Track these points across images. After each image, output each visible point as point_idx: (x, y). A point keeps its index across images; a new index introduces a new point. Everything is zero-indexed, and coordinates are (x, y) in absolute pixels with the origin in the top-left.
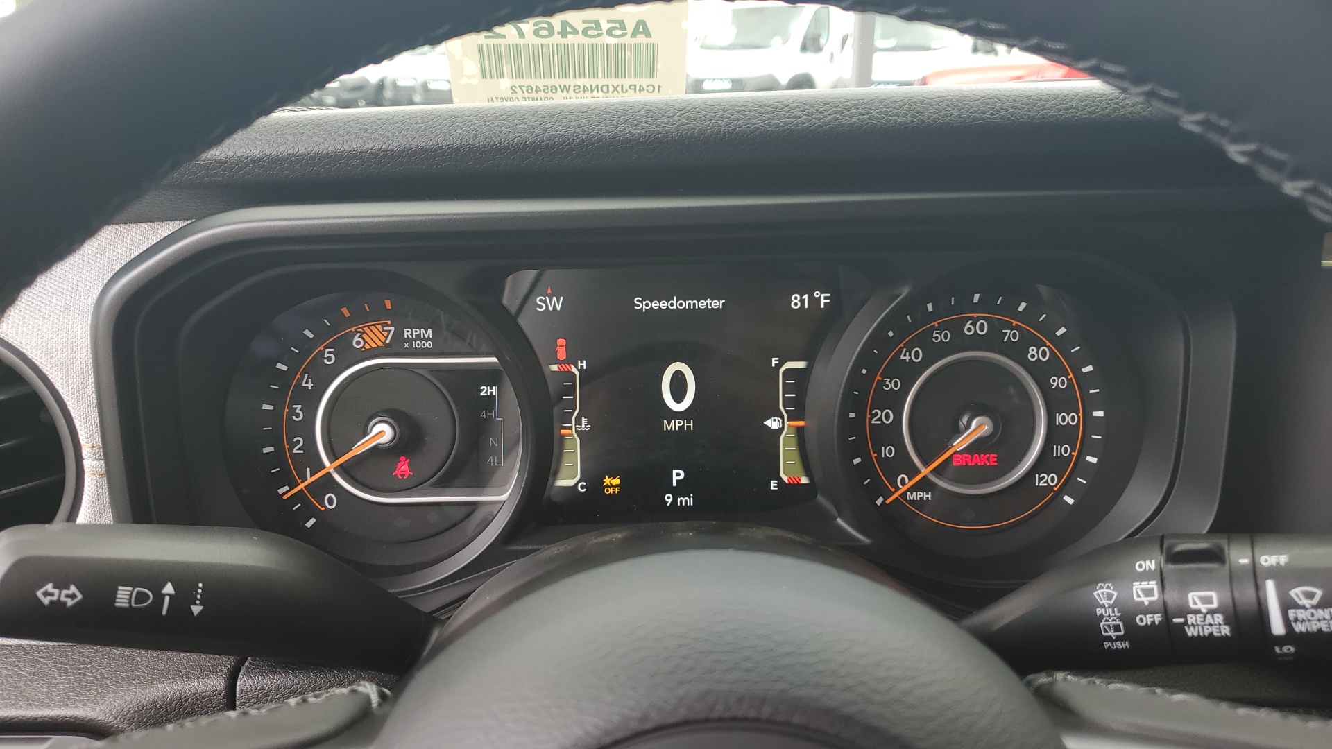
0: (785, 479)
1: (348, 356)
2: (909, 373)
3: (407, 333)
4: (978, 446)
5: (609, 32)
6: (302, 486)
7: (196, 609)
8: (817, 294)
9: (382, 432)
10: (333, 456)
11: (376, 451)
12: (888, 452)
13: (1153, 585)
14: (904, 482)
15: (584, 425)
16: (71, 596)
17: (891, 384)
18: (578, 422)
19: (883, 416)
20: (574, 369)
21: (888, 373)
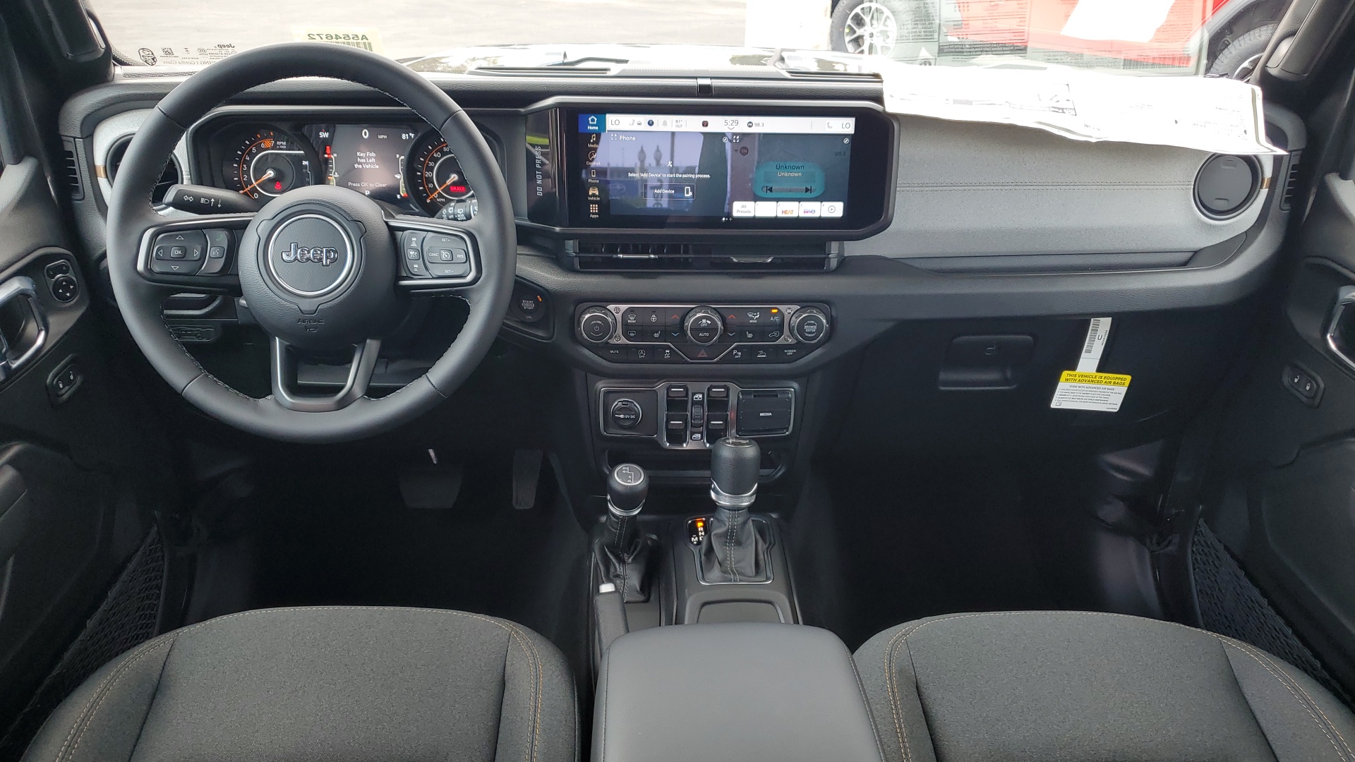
0: (402, 195)
1: (260, 150)
2: (435, 160)
3: (278, 143)
4: (454, 184)
5: (353, 38)
6: (246, 190)
7: (219, 206)
8: (411, 134)
9: (270, 173)
10: (256, 180)
11: (269, 180)
12: (431, 186)
13: (452, 208)
14: (435, 195)
15: (337, 175)
16: (191, 199)
17: (431, 164)
18: (334, 174)
19: (428, 174)
20: (332, 157)
21: (430, 161)
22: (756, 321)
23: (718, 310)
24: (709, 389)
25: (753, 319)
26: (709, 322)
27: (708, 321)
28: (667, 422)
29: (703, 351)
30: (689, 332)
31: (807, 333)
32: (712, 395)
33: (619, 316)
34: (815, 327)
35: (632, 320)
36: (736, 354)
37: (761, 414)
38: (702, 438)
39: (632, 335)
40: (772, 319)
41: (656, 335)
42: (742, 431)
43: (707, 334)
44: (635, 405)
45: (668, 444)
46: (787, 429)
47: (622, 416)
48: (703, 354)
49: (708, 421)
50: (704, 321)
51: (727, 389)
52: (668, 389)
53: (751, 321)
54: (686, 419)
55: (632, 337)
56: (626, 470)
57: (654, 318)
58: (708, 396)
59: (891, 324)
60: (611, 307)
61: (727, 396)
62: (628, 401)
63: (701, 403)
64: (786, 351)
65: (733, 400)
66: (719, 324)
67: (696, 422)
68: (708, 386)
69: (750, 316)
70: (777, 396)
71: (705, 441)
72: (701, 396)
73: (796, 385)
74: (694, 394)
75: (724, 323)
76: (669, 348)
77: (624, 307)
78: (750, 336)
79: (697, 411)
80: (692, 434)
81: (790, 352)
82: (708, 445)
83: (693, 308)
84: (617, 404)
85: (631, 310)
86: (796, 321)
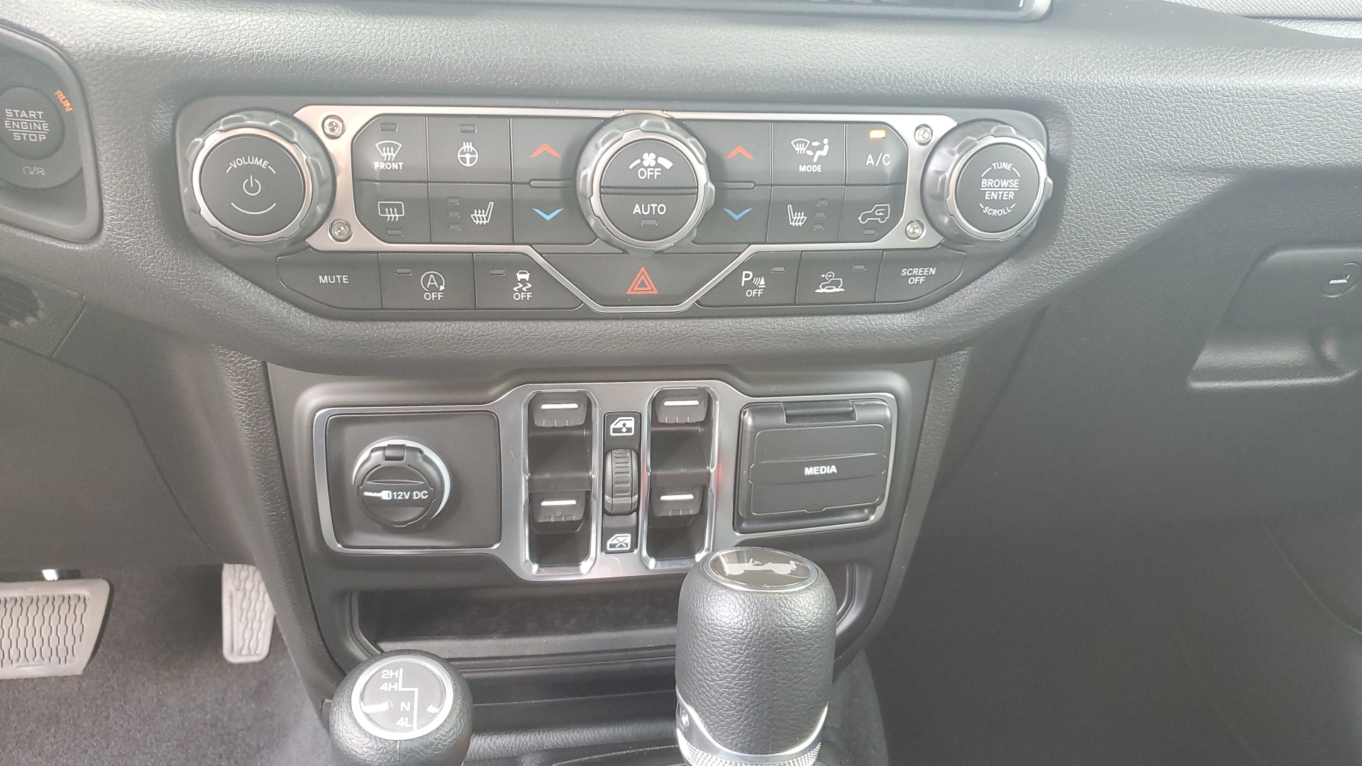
22: (818, 168)
23: (689, 125)
24: (656, 403)
25: (808, 160)
26: (667, 164)
27: (662, 161)
28: (534, 500)
29: (643, 274)
30: (595, 201)
31: (988, 203)
32: (664, 418)
33: (340, 149)
34: (1015, 183)
35: (383, 159)
36: (750, 285)
37: (809, 471)
38: (635, 544)
39: (393, 215)
40: (870, 160)
41: (480, 217)
42: (751, 519)
43: (660, 208)
44: (427, 459)
45: (535, 567)
46: (872, 509)
47: (385, 495)
48: (643, 285)
49: (655, 491)
50: (649, 159)
51: (708, 400)
52: (532, 407)
53: (802, 169)
54: (588, 494)
55: (393, 225)
56: (394, 680)
57: (468, 155)
58: (654, 420)
59: (1215, 184)
60: (313, 115)
61: (708, 421)
62: (402, 447)
63: (631, 443)
64: (905, 272)
65: (722, 434)
66: (702, 173)
67: (616, 501)
68: (654, 392)
69: (800, 149)
70: (850, 415)
71: (645, 553)
72: (631, 423)
73: (897, 382)
74: (609, 418)
75: (716, 169)
76: (529, 265)
77: (356, 117)
78: (797, 220)
79: (619, 467)
80: (606, 534)
81: (917, 276)
82: (652, 563)
83: (607, 121)
84: (367, 458)
85: (385, 125)
86: (946, 165)
